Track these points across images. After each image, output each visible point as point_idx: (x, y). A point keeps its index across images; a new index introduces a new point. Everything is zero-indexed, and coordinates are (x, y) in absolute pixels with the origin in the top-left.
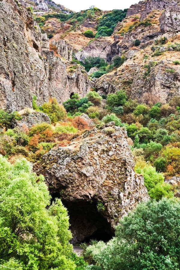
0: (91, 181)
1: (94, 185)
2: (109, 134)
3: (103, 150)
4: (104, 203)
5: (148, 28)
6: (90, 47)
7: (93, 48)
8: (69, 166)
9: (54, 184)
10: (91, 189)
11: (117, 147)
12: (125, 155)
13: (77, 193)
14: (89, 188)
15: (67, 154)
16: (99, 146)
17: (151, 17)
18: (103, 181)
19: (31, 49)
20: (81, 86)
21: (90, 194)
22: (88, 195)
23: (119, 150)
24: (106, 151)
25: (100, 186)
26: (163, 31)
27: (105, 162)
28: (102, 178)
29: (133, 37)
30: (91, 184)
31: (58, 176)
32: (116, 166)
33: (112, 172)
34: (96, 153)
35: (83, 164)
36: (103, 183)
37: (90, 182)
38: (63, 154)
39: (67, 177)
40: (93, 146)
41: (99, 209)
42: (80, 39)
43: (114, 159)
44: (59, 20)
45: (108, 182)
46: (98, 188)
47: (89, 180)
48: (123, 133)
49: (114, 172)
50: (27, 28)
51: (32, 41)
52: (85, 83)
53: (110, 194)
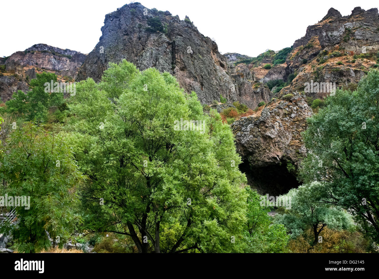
0: (277, 142)
1: (281, 146)
2: (289, 99)
3: (285, 114)
4: (293, 163)
5: (311, 49)
6: (270, 74)
7: (272, 74)
8: (252, 132)
9: (241, 152)
10: (278, 151)
11: (298, 109)
12: (308, 116)
13: (265, 156)
14: (276, 150)
15: (250, 121)
16: (280, 110)
17: (312, 42)
18: (289, 142)
19: (218, 67)
20: (266, 97)
21: (278, 156)
22: (276, 156)
23: (300, 112)
24: (288, 114)
25: (287, 147)
26: (323, 47)
27: (288, 124)
28: (288, 139)
29: (301, 58)
30: (277, 146)
31: (243, 143)
32: (301, 126)
33: (297, 132)
34: (279, 117)
35: (267, 127)
36: (290, 143)
37: (276, 144)
38: (245, 122)
39: (252, 142)
40: (274, 111)
41: (289, 170)
42: (261, 71)
43: (297, 120)
44: (245, 64)
45: (294, 141)
46: (285, 149)
47: (275, 142)
48: (302, 97)
49: (298, 132)
50: (213, 53)
51: (219, 61)
52: (268, 96)
53: (298, 153)
